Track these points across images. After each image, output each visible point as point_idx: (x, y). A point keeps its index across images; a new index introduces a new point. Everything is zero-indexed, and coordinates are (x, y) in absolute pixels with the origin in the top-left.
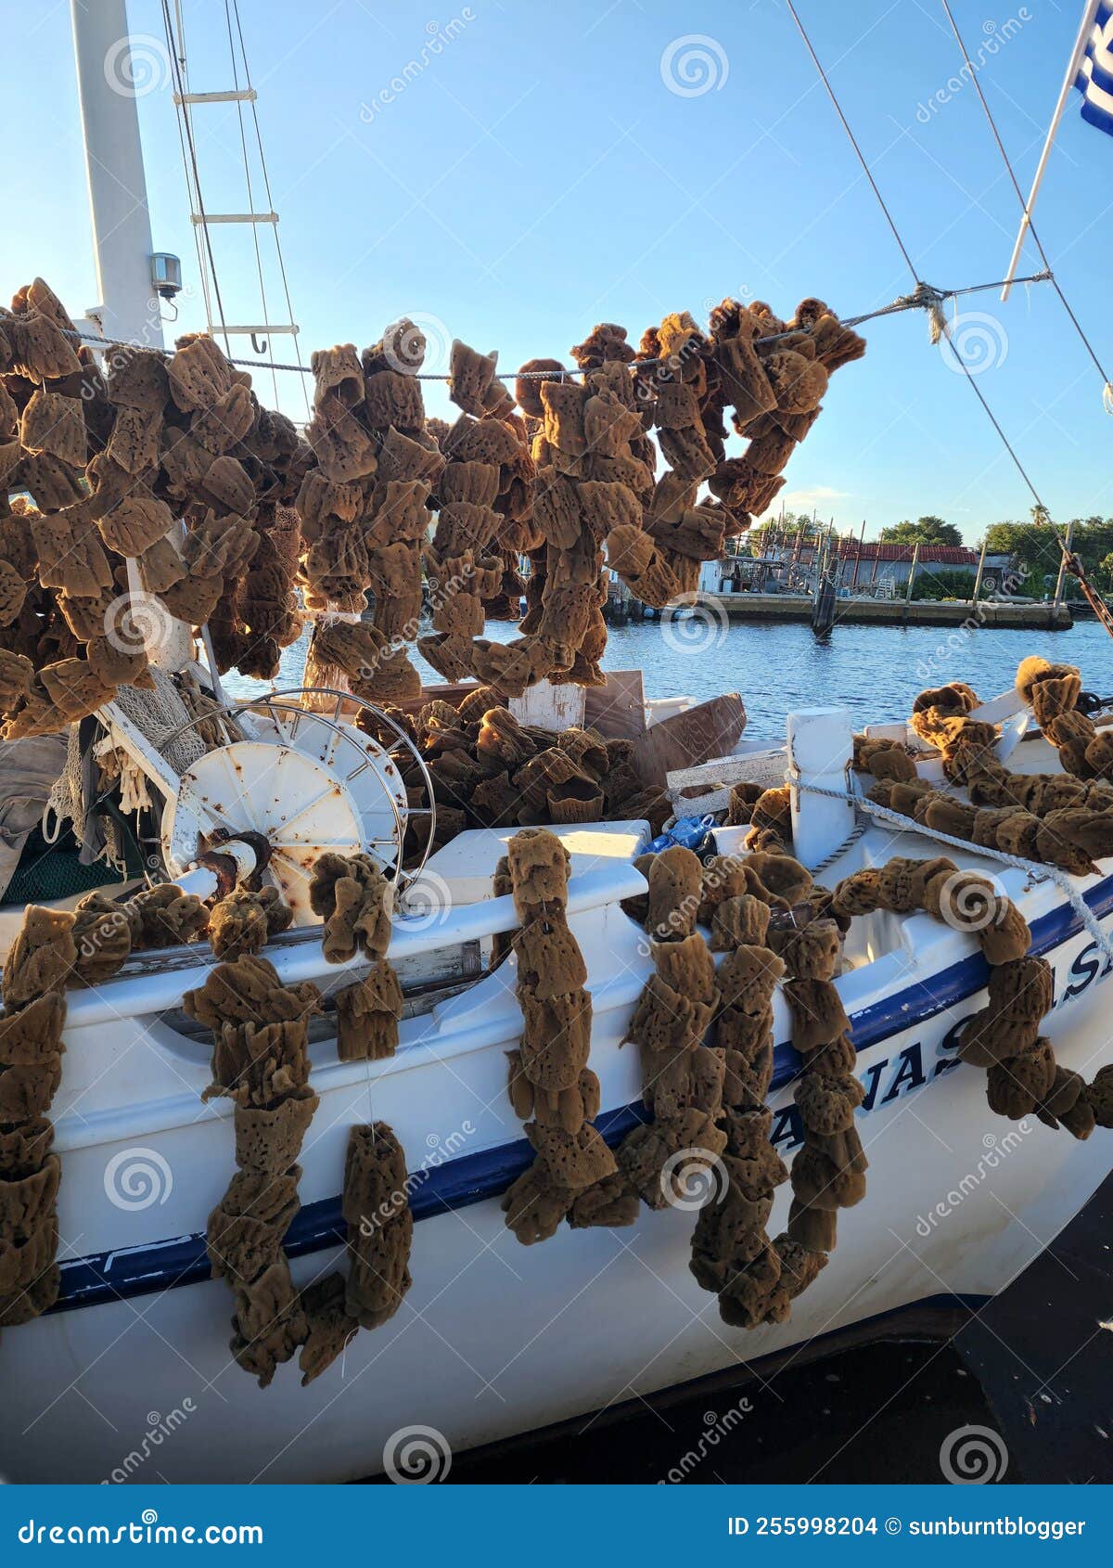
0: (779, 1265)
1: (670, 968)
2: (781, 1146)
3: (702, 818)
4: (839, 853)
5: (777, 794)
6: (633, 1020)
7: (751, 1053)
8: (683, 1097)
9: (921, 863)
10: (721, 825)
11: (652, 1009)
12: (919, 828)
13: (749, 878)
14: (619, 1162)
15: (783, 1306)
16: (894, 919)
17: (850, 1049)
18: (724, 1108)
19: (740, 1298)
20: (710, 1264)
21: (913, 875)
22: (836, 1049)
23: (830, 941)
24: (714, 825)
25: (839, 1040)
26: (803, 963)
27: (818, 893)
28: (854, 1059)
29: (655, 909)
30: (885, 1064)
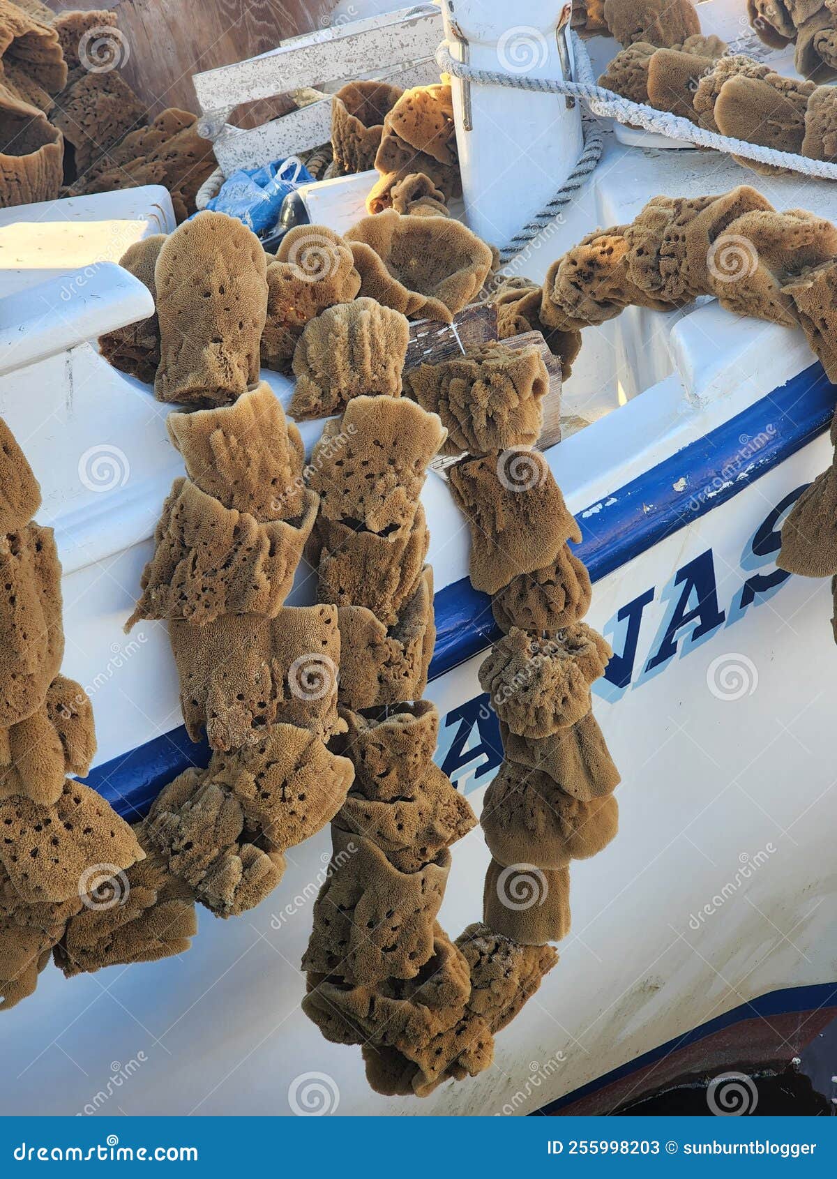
0: (467, 978)
1: (212, 461)
2: (465, 774)
3: (277, 166)
4: (555, 209)
5: (425, 98)
6: (148, 572)
7: (388, 608)
8: (262, 705)
9: (703, 204)
10: (319, 177)
11: (184, 548)
12: (704, 137)
13: (363, 265)
14: (150, 845)
15: (480, 1045)
16: (658, 321)
17: (579, 575)
18: (341, 715)
19: (401, 1046)
20: (339, 995)
21: (688, 230)
22: (552, 577)
23: (529, 372)
24: (302, 178)
25: (557, 561)
26: (481, 422)
27: (513, 291)
28: (586, 593)
29: (171, 349)
30: (648, 597)
